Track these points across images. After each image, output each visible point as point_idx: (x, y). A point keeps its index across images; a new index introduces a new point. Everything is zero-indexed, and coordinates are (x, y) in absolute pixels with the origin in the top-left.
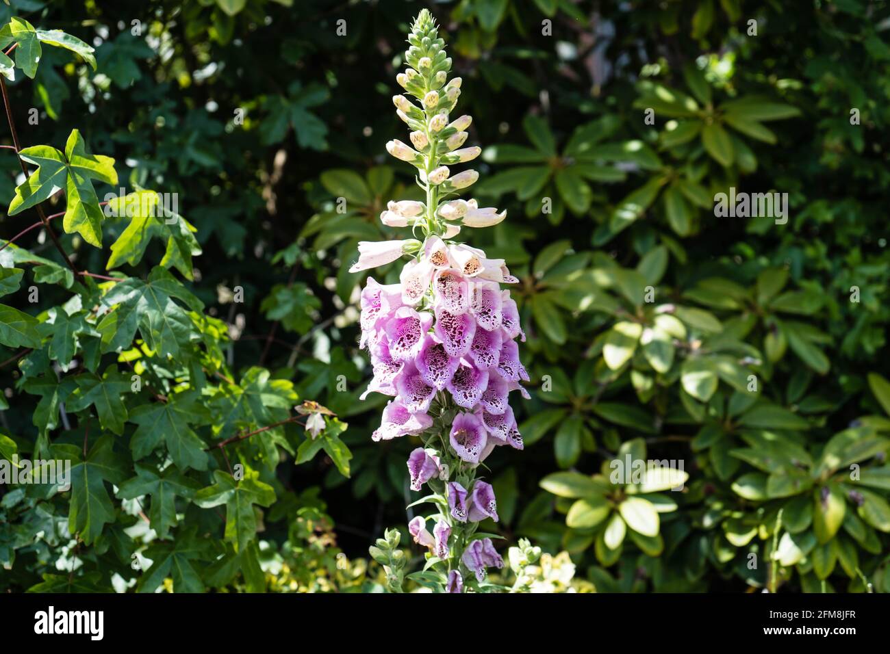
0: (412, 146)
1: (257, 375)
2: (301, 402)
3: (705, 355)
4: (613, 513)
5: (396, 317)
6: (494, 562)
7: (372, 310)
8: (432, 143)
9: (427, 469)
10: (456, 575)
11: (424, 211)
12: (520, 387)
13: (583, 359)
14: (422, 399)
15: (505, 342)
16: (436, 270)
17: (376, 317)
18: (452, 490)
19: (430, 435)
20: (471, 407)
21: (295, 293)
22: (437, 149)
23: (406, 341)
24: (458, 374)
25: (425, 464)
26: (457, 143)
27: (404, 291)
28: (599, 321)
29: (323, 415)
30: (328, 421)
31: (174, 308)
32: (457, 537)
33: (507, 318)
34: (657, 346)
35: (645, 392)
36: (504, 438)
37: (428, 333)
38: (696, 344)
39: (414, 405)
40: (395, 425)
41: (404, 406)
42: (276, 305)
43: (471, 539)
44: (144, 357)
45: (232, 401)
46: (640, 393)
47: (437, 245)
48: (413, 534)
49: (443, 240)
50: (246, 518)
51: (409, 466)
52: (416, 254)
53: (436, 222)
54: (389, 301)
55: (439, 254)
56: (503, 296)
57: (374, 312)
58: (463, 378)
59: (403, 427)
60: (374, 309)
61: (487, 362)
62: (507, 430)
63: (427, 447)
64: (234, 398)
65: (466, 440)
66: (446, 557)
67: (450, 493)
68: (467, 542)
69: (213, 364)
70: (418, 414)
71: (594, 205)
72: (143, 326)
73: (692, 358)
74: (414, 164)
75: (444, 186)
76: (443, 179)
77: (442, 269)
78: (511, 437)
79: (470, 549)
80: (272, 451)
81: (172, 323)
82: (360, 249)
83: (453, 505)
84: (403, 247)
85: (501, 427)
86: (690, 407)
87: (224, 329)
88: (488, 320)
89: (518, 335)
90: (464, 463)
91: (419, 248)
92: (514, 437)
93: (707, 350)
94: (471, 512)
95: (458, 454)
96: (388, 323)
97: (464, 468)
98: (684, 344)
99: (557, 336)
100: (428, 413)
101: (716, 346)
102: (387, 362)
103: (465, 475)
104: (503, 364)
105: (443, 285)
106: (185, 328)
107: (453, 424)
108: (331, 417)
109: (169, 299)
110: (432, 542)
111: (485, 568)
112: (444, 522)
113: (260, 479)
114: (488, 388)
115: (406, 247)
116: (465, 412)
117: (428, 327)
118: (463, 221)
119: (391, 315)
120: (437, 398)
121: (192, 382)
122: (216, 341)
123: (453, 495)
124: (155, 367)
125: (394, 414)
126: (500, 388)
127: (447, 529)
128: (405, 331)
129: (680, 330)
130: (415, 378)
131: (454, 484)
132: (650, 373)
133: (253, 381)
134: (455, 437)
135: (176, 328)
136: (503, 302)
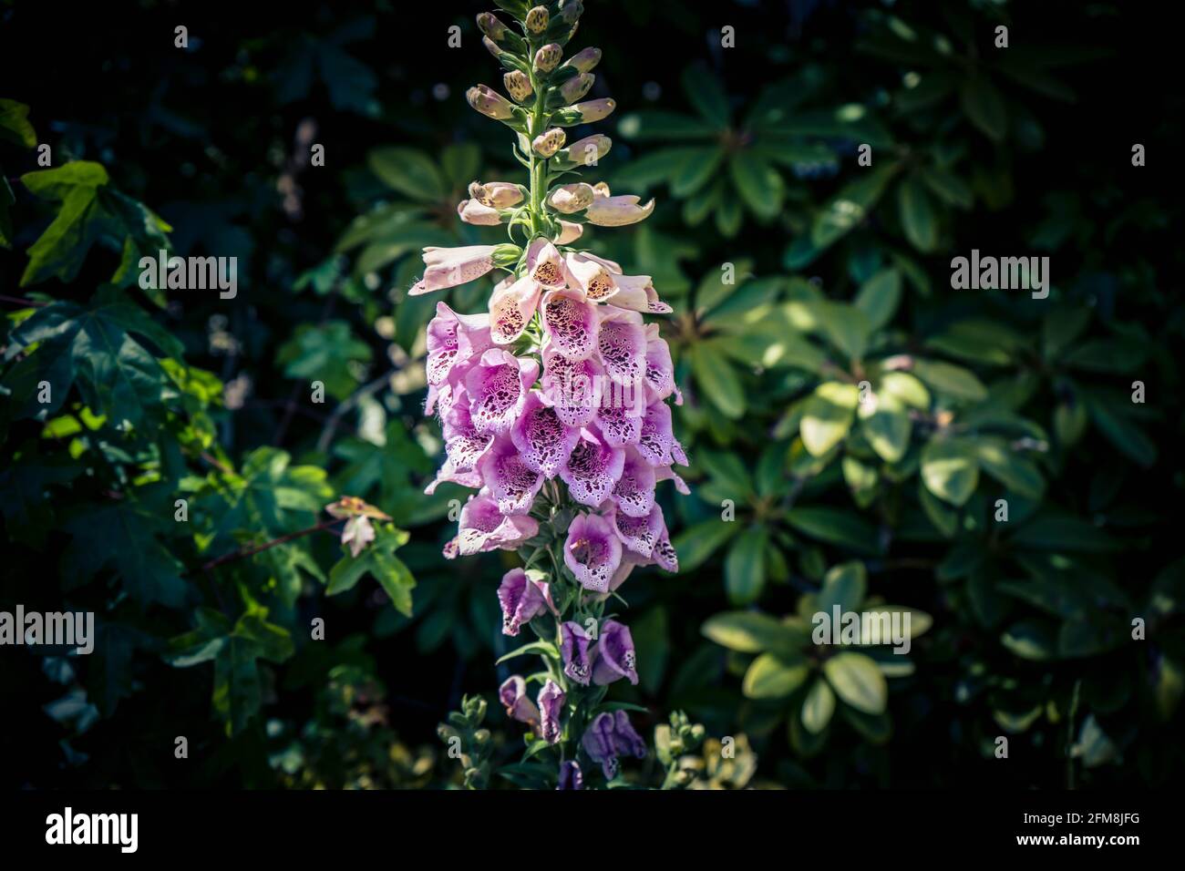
0: (507, 96)
1: (269, 459)
2: (336, 499)
3: (958, 434)
4: (816, 676)
5: (482, 364)
6: (631, 747)
7: (445, 354)
8: (538, 91)
9: (529, 602)
10: (572, 769)
11: (526, 200)
12: (674, 476)
13: (768, 440)
14: (521, 492)
15: (650, 404)
16: (544, 291)
17: (450, 365)
18: (567, 634)
19: (533, 549)
20: (597, 504)
21: (330, 337)
22: (546, 102)
23: (497, 402)
24: (578, 455)
25: (525, 594)
26: (578, 90)
27: (494, 325)
28: (793, 382)
29: (371, 520)
30: (378, 528)
31: (134, 349)
32: (573, 708)
33: (653, 367)
34: (883, 421)
35: (865, 492)
36: (648, 553)
37: (531, 390)
38: (944, 418)
39: (509, 502)
40: (479, 532)
41: (494, 503)
42: (301, 354)
43: (596, 713)
44: (85, 431)
45: (228, 499)
46: (857, 491)
47: (547, 252)
48: (507, 704)
49: (556, 246)
50: (246, 682)
51: (500, 597)
52: (513, 267)
53: (544, 217)
54: (470, 339)
55: (549, 267)
56: (648, 333)
57: (447, 357)
58: (585, 460)
59: (492, 535)
60: (448, 352)
61: (622, 435)
62: (653, 541)
63: (529, 568)
64: (232, 493)
65: (590, 557)
66: (557, 740)
67: (564, 639)
68: (590, 717)
69: (198, 442)
70: (515, 515)
71: (789, 205)
72: (81, 378)
73: (938, 438)
74: (510, 125)
75: (558, 160)
76: (555, 148)
77: (553, 289)
78: (659, 552)
79: (595, 728)
80: (289, 577)
81: (130, 374)
82: (426, 258)
83: (568, 658)
84: (493, 256)
85: (643, 536)
86: (934, 514)
87: (215, 388)
88: (624, 370)
89: (670, 394)
90: (586, 592)
91: (518, 258)
92: (664, 553)
93: (963, 426)
94: (597, 671)
95: (577, 578)
96: (469, 373)
97: (586, 601)
98: (926, 418)
99: (730, 404)
100: (531, 514)
101: (978, 420)
102: (468, 435)
103: (587, 611)
104: (648, 438)
105: (555, 315)
106: (152, 380)
107: (571, 530)
108: (383, 523)
109: (126, 336)
110: (536, 716)
111: (618, 758)
112: (554, 684)
113: (270, 619)
114: (624, 477)
115: (498, 256)
116: (588, 513)
117: (532, 380)
118: (586, 216)
119: (474, 361)
120: (545, 491)
121: (164, 469)
122: (204, 405)
123: (569, 642)
124: (103, 445)
125: (478, 515)
126: (642, 476)
127: (559, 696)
128: (495, 385)
129: (919, 396)
130: (511, 460)
131: (571, 624)
132: (872, 461)
133: (263, 468)
134: (573, 552)
135: (139, 381)
136: (649, 342)
